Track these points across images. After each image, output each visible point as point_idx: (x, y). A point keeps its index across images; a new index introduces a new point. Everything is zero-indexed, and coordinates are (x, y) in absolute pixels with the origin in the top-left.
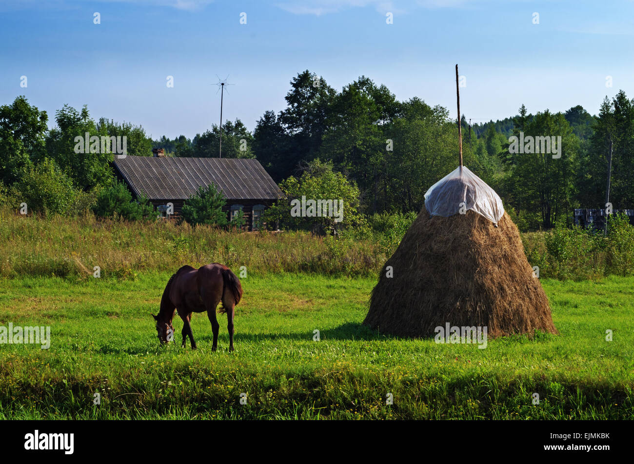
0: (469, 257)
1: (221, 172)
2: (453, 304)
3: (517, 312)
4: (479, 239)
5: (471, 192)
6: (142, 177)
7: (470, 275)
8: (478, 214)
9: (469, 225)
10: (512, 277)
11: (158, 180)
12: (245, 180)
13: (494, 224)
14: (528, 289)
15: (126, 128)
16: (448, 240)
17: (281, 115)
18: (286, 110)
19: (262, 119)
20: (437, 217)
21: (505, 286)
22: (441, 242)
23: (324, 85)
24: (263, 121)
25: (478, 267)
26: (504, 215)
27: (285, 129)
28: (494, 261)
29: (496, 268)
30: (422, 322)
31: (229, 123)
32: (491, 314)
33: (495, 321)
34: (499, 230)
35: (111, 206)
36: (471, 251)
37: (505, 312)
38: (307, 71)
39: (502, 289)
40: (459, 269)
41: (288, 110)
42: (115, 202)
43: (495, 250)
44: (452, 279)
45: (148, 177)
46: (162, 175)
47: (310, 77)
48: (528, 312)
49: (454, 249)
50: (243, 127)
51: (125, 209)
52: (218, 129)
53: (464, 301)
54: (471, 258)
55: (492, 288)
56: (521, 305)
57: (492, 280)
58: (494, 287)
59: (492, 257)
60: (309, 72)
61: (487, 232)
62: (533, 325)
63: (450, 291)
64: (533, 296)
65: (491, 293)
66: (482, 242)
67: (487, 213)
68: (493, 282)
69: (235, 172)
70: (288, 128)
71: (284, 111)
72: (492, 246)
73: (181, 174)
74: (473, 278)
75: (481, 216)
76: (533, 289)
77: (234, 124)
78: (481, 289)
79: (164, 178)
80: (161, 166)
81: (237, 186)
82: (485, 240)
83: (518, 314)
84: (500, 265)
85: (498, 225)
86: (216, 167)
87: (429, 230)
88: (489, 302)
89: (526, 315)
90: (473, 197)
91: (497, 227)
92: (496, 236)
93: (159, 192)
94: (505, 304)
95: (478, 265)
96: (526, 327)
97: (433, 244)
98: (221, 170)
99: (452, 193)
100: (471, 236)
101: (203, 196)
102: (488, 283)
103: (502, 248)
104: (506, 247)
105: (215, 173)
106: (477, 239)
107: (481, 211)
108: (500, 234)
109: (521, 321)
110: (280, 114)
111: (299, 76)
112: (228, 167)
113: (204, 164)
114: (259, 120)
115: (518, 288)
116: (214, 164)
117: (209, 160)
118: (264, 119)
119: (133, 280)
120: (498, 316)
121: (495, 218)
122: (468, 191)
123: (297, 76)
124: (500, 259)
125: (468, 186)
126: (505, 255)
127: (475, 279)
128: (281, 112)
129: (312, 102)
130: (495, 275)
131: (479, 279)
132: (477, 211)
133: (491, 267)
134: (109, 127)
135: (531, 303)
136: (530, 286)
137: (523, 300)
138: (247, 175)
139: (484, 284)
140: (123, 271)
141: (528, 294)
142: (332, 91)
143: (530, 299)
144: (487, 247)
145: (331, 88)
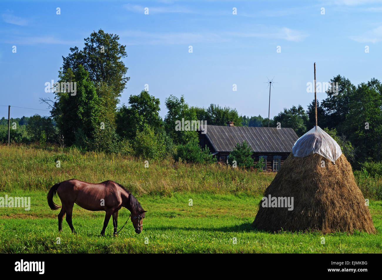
0: (313, 182)
1: (268, 136)
2: (299, 212)
3: (343, 218)
4: (321, 171)
5: (319, 142)
6: (219, 138)
7: (313, 194)
8: (322, 156)
9: (315, 163)
10: (342, 196)
11: (228, 140)
12: (283, 141)
13: (332, 162)
14: (353, 204)
15: (226, 110)
16: (302, 171)
17: (323, 103)
18: (326, 99)
19: (311, 105)
20: (297, 158)
21: (336, 202)
22: (297, 173)
23: (349, 84)
24: (311, 106)
25: (318, 189)
26: (340, 157)
27: (325, 111)
28: (330, 185)
29: (330, 190)
30: (280, 223)
31: (294, 107)
32: (324, 219)
33: (327, 224)
34: (336, 166)
35: (184, 154)
36: (315, 179)
37: (335, 218)
38: (339, 75)
39: (333, 203)
40: (306, 190)
41: (327, 99)
42: (187, 152)
43: (330, 178)
44: (301, 196)
45: (223, 138)
46: (231, 137)
47: (341, 79)
48: (351, 218)
49: (304, 178)
50: (303, 110)
51: (193, 156)
52: (287, 111)
53: (307, 210)
54: (314, 183)
55: (326, 202)
56: (346, 214)
57: (327, 197)
58: (327, 202)
59: (328, 183)
60: (340, 76)
61: (327, 167)
62: (354, 227)
63: (299, 203)
64: (355, 208)
65: (325, 205)
66: (323, 174)
67: (328, 156)
68: (327, 199)
69: (278, 136)
70: (328, 110)
71: (325, 100)
72: (330, 176)
73: (243, 137)
74: (314, 196)
75: (324, 157)
76: (356, 204)
77: (297, 108)
78: (318, 203)
79: (232, 139)
80: (231, 132)
81: (278, 144)
82: (325, 172)
83: (344, 219)
84: (333, 188)
85: (336, 163)
86: (266, 133)
87: (292, 166)
88: (323, 211)
89: (349, 220)
90: (319, 145)
91: (334, 164)
92: (333, 170)
93: (228, 147)
94: (335, 213)
95: (318, 188)
96: (349, 227)
97: (293, 174)
98: (269, 134)
99: (307, 142)
100: (316, 169)
101: (239, 149)
102: (323, 198)
103: (336, 177)
104: (339, 176)
105: (264, 136)
106: (319, 172)
107: (324, 154)
108: (336, 168)
109: (346, 224)
110: (322, 101)
111: (335, 78)
112: (274, 133)
113: (258, 131)
114: (309, 105)
115: (345, 203)
116: (264, 131)
117: (262, 129)
118: (312, 105)
119: (170, 197)
120: (329, 220)
121: (334, 159)
122: (317, 141)
123: (333, 78)
124: (334, 184)
125: (317, 138)
126: (338, 182)
127: (315, 197)
128: (323, 100)
129: (342, 94)
130: (329, 194)
131: (318, 196)
132: (320, 154)
133: (327, 189)
134: (216, 109)
135: (354, 212)
136: (354, 202)
137: (348, 210)
138: (285, 138)
139: (320, 200)
140: (164, 191)
141: (352, 207)
142: (354, 88)
143: (354, 210)
144: (326, 176)
145: (354, 85)
